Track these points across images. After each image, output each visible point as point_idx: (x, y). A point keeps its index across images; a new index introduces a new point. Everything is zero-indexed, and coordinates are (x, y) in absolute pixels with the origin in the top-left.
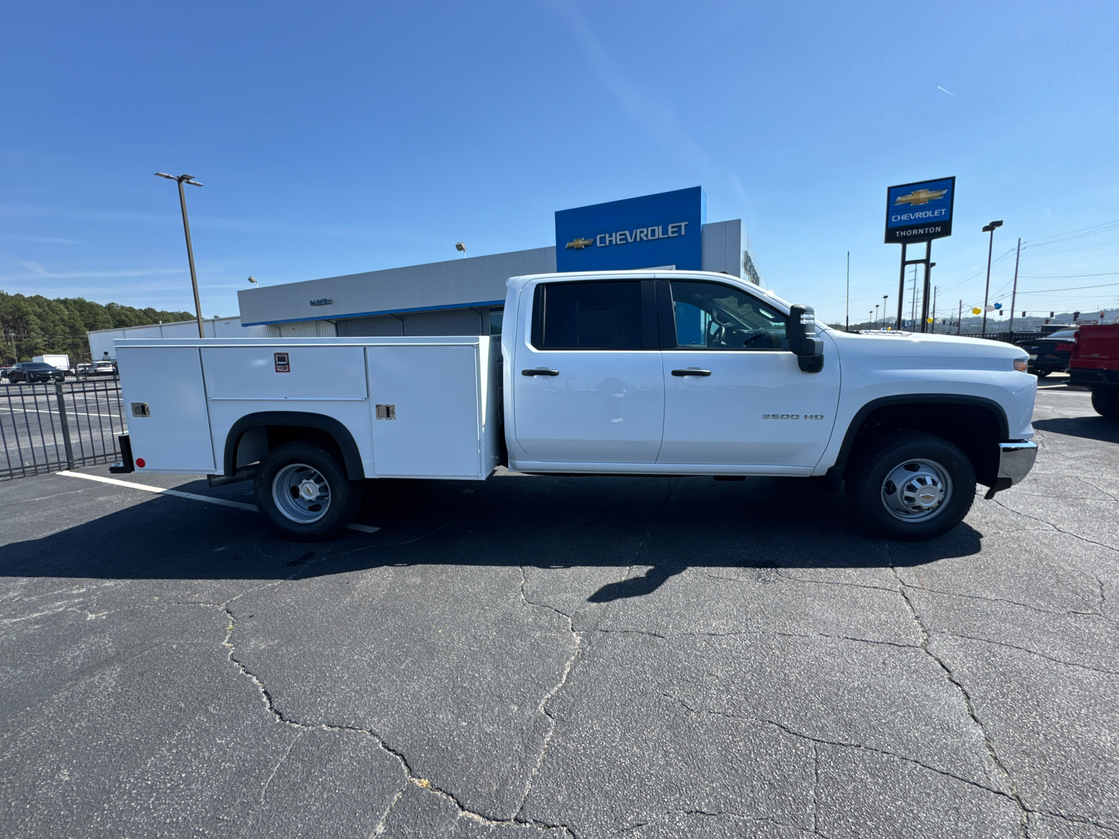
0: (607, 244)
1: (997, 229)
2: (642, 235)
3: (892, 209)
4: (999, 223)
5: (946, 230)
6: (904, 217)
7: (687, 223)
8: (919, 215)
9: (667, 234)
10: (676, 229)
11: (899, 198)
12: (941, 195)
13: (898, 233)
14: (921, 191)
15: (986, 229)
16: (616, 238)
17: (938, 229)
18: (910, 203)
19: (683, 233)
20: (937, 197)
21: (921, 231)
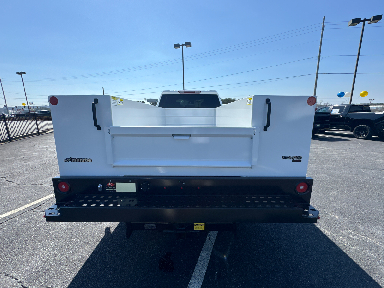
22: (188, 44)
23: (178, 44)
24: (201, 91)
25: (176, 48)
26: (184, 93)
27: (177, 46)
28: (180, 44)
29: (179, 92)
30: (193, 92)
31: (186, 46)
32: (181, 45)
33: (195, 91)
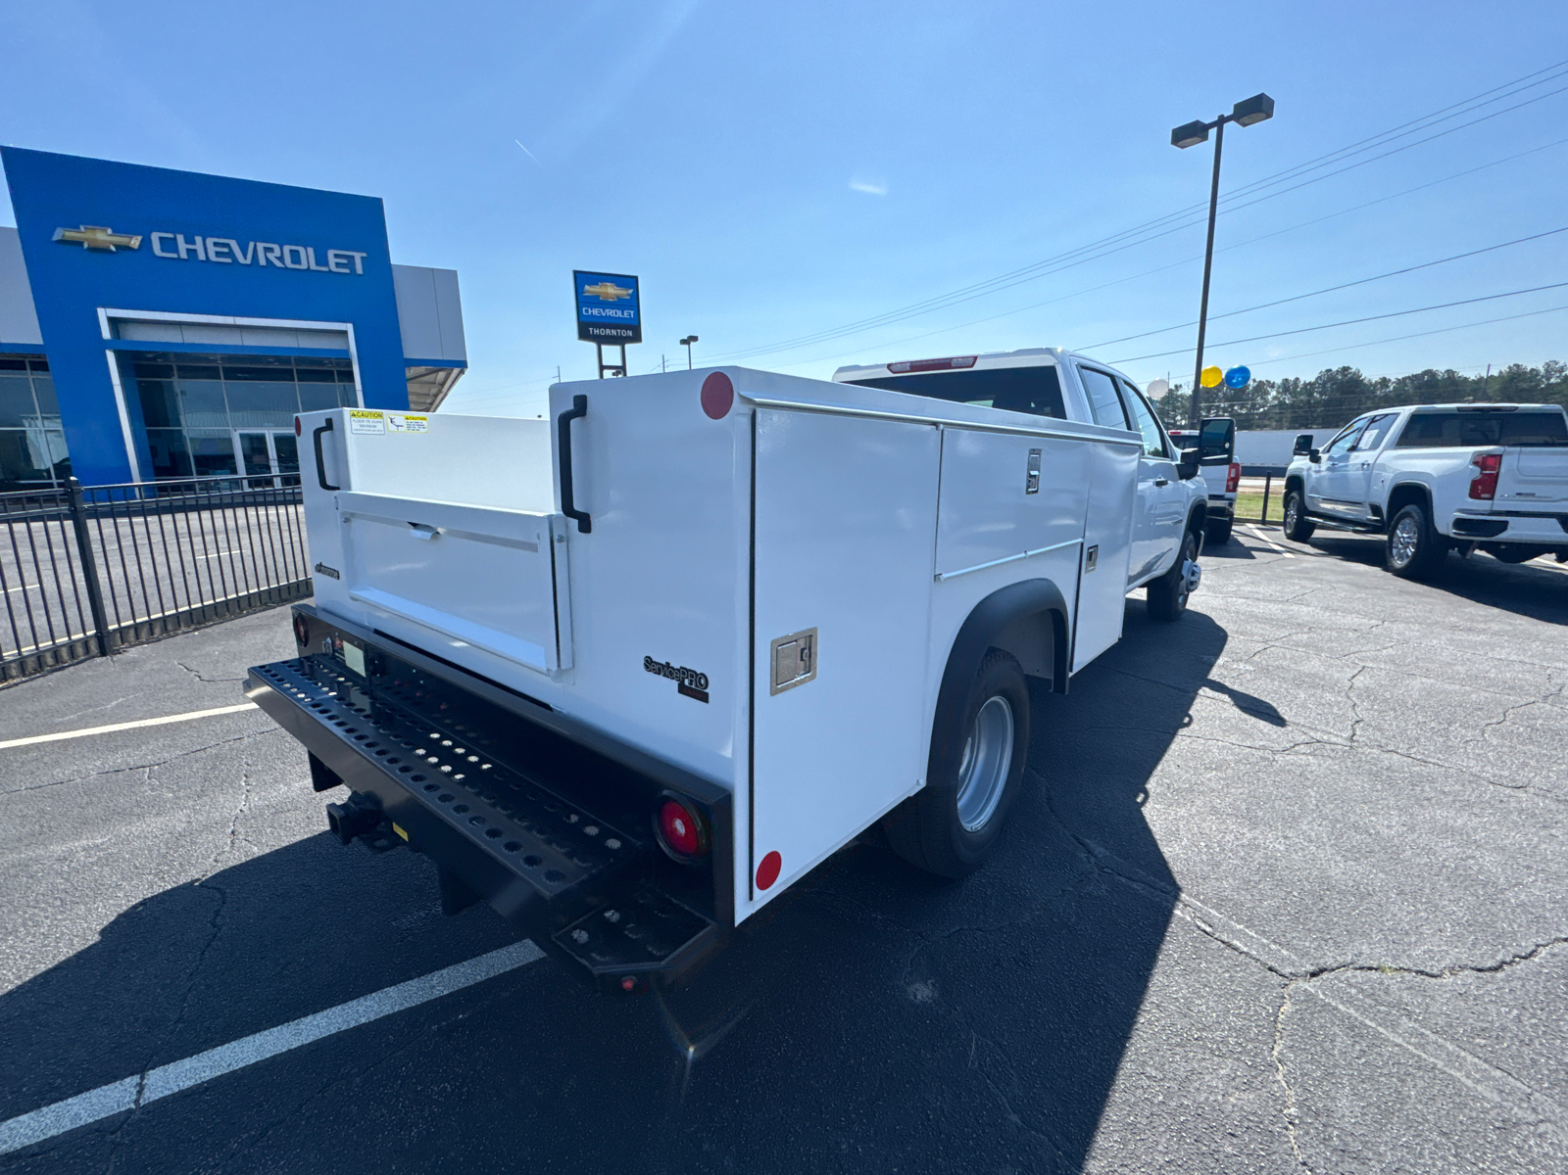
0: (184, 255)
1: (692, 344)
2: (270, 256)
3: (581, 301)
4: (694, 339)
5: (637, 338)
6: (595, 312)
7: (364, 255)
8: (610, 312)
9: (326, 264)
10: (345, 261)
11: (587, 287)
12: (629, 295)
13: (591, 329)
14: (608, 284)
15: (683, 342)
16: (207, 248)
17: (630, 333)
18: (599, 296)
19: (359, 270)
20: (624, 295)
21: (614, 332)
22: (1255, 109)
23: (1198, 122)
24: (975, 358)
25: (1182, 147)
26: (909, 369)
27: (1188, 134)
28: (1207, 121)
29: (892, 368)
30: (945, 363)
31: (1238, 122)
32: (1211, 125)
33: (951, 359)
